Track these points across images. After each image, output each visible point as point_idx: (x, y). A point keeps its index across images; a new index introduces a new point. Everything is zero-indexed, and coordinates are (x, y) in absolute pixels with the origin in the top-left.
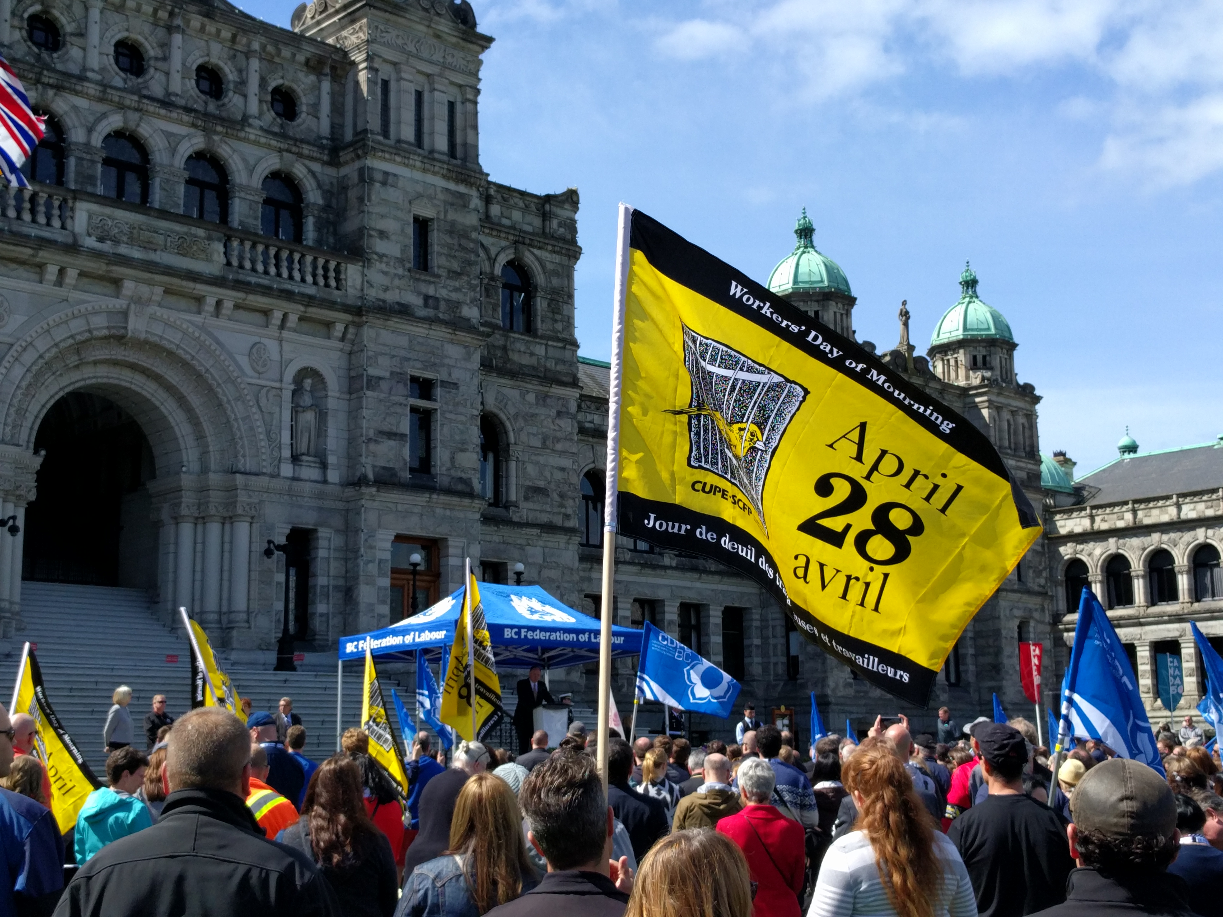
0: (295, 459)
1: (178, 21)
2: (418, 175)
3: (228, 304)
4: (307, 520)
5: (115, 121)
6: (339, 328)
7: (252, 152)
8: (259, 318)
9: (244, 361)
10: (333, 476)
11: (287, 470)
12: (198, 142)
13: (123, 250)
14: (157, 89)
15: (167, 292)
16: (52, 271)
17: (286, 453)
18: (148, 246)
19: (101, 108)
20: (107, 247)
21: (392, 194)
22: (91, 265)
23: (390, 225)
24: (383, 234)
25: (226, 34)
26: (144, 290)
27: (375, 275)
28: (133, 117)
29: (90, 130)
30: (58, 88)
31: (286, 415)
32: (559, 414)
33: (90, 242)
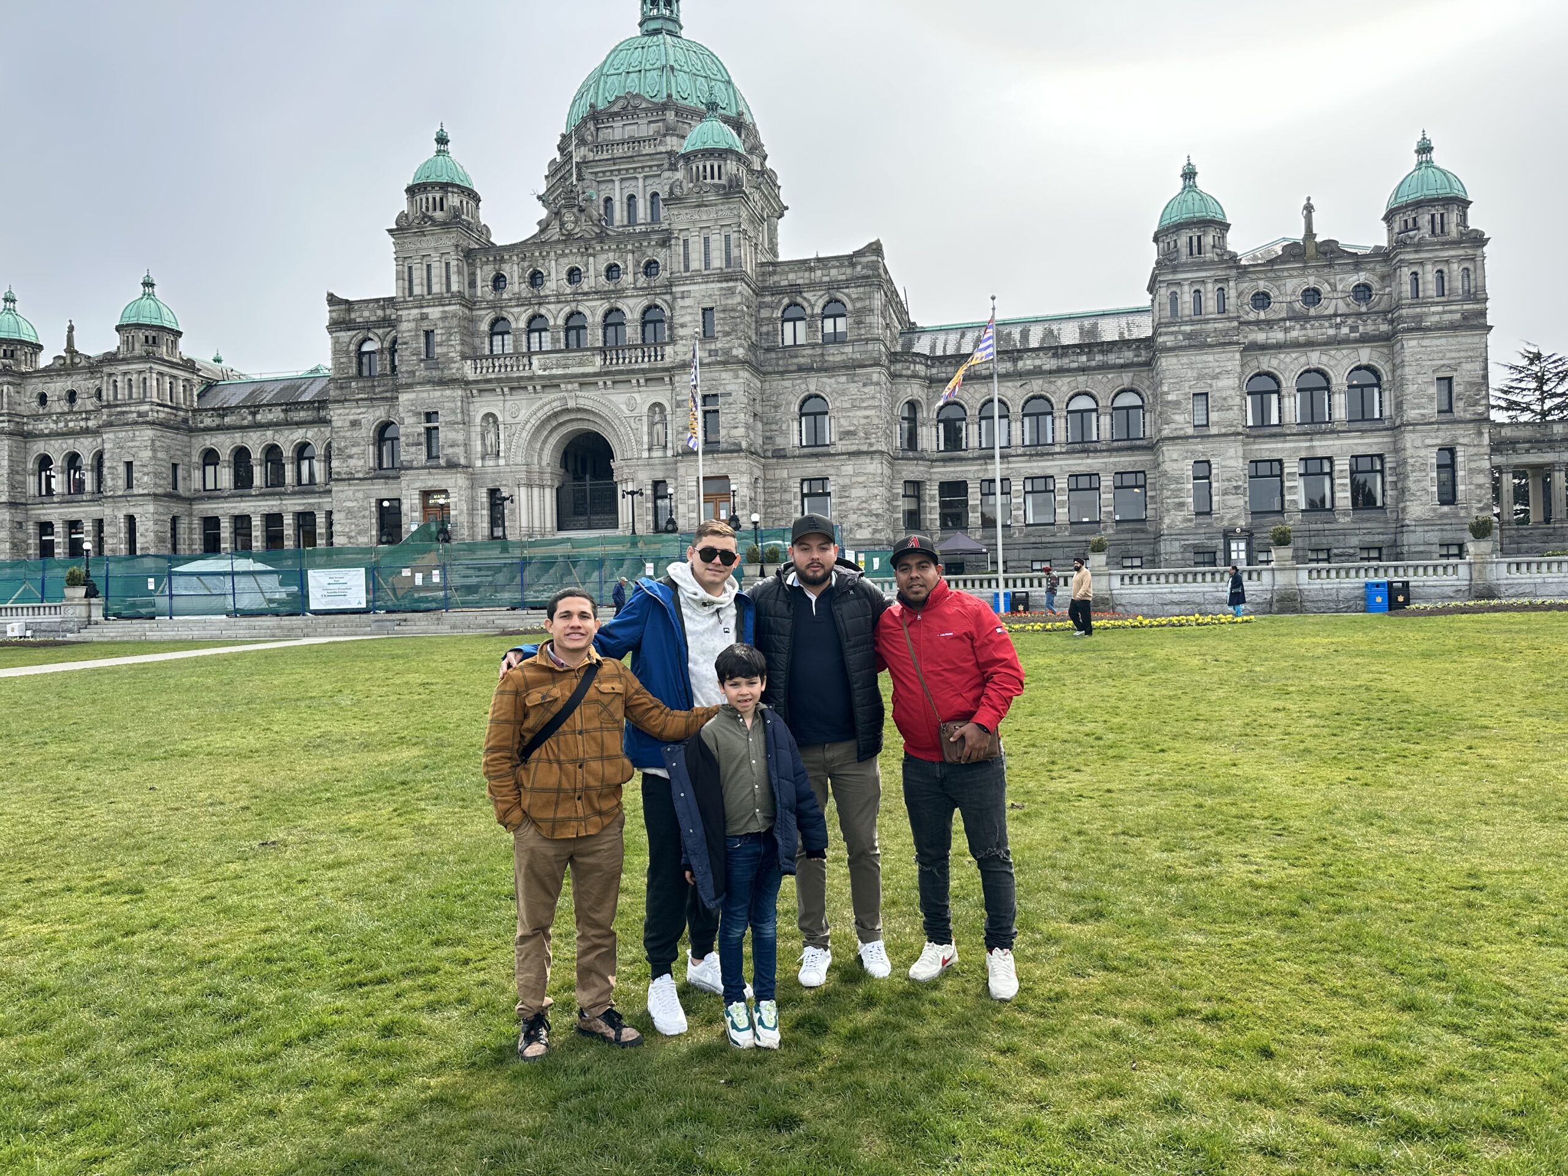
0: (650, 450)
1: (591, 251)
2: (703, 286)
3: (609, 383)
4: (659, 476)
5: (567, 309)
6: (667, 379)
7: (631, 302)
8: (627, 385)
9: (623, 407)
10: (670, 453)
11: (645, 454)
12: (606, 306)
13: (554, 372)
14: (585, 288)
15: (581, 384)
16: (530, 388)
17: (646, 446)
18: (566, 366)
19: (560, 306)
20: (546, 373)
21: (688, 302)
22: (544, 382)
23: (687, 319)
24: (682, 326)
25: (614, 247)
26: (570, 387)
27: (680, 347)
28: (574, 305)
29: (555, 319)
30: (540, 304)
31: (645, 429)
32: (865, 385)
33: (541, 372)
